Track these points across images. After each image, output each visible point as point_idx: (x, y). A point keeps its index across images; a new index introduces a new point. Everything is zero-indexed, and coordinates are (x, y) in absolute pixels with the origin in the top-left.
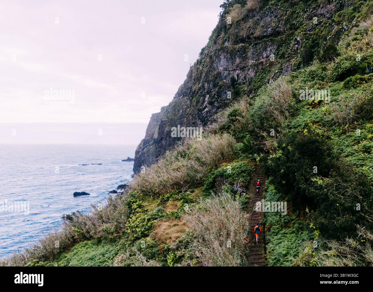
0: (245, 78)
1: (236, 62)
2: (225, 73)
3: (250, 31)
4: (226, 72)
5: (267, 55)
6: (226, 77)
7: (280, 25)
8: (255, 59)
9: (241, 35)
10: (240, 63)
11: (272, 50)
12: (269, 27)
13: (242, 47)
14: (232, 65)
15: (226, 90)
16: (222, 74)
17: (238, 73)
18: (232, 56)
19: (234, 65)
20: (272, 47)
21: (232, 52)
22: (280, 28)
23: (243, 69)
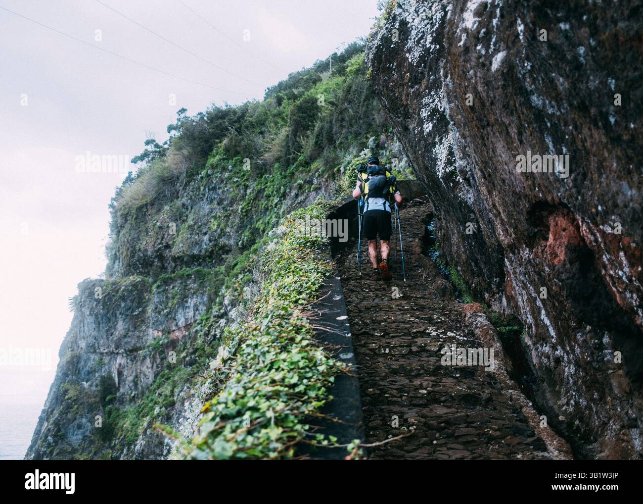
0: (136, 384)
1: (115, 329)
2: (89, 359)
3: (162, 239)
4: (92, 356)
5: (186, 319)
6: (89, 373)
7: (228, 230)
8: (161, 328)
9: (142, 247)
10: (125, 336)
11: (200, 308)
12: (204, 231)
13: (133, 286)
14: (108, 338)
15: (82, 416)
16: (82, 363)
17: (120, 365)
18: (108, 312)
19: (111, 338)
20: (199, 300)
21: (110, 299)
22: (229, 237)
23: (132, 352)
